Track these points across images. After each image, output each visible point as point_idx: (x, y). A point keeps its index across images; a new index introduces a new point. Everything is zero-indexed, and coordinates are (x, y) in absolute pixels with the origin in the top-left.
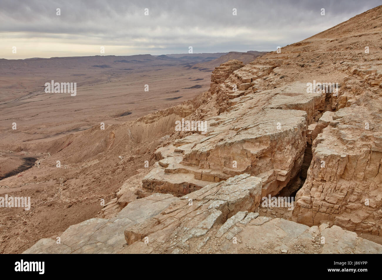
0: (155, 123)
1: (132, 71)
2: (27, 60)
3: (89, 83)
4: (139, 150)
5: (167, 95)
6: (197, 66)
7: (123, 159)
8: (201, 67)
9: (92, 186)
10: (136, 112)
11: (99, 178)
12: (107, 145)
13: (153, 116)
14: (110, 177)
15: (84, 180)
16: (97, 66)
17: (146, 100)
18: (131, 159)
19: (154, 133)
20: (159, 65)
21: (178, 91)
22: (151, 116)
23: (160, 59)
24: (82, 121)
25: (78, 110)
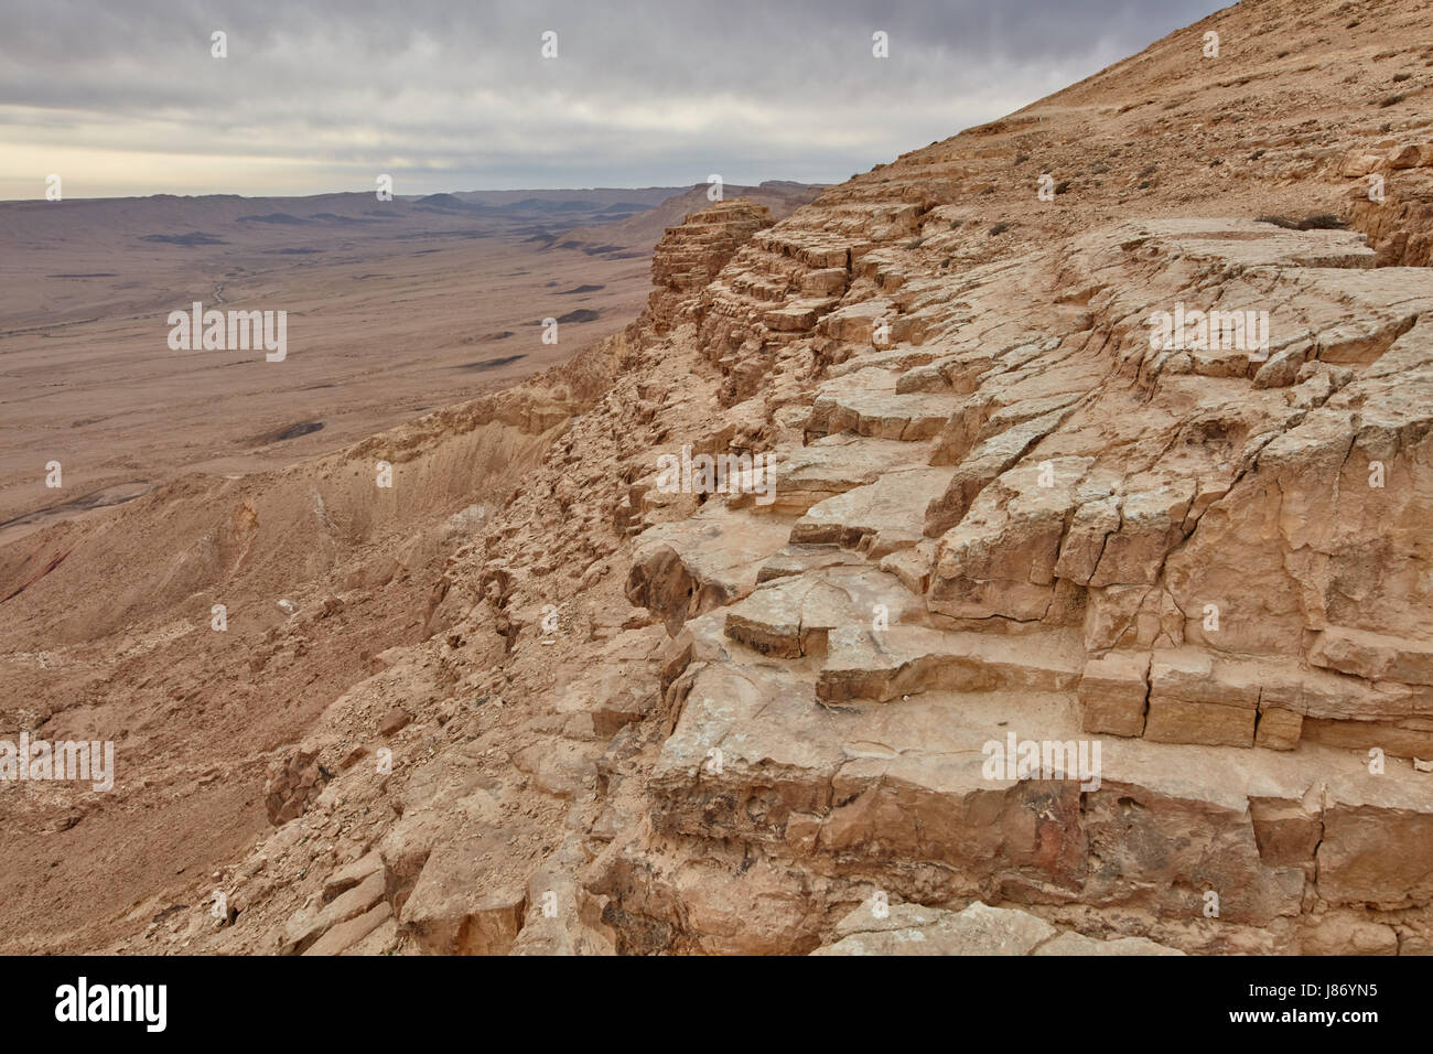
0: (423, 462)
1: (316, 257)
3: (133, 308)
4: (361, 572)
5: (465, 349)
6: (577, 239)
7: (296, 609)
8: (589, 241)
9: (167, 731)
10: (341, 420)
11: (195, 695)
12: (223, 560)
13: (416, 432)
14: (243, 686)
15: (131, 710)
16: (165, 239)
17: (381, 370)
18: (333, 608)
19: (421, 500)
20: (426, 234)
21: (507, 335)
22: (404, 436)
23: (431, 210)
24: (110, 464)
25: (90, 422)
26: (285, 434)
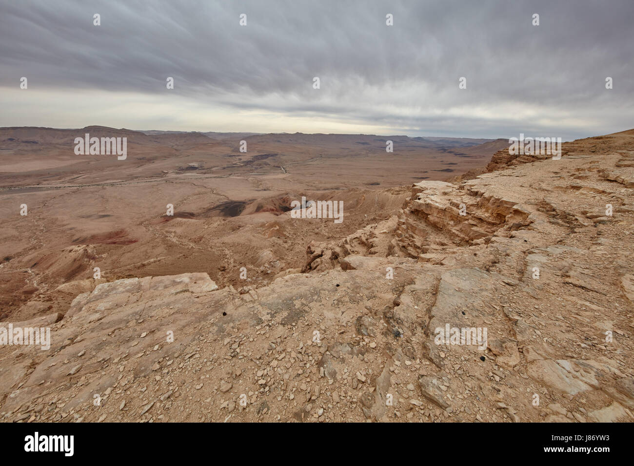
0: (400, 195)
2: (314, 135)
3: (352, 156)
4: (381, 214)
5: (415, 174)
6: (453, 151)
8: (457, 151)
9: (343, 230)
10: (384, 184)
12: (357, 205)
16: (359, 143)
20: (412, 146)
21: (426, 172)
22: (398, 189)
23: (415, 140)
25: (340, 175)
26: (372, 184)
